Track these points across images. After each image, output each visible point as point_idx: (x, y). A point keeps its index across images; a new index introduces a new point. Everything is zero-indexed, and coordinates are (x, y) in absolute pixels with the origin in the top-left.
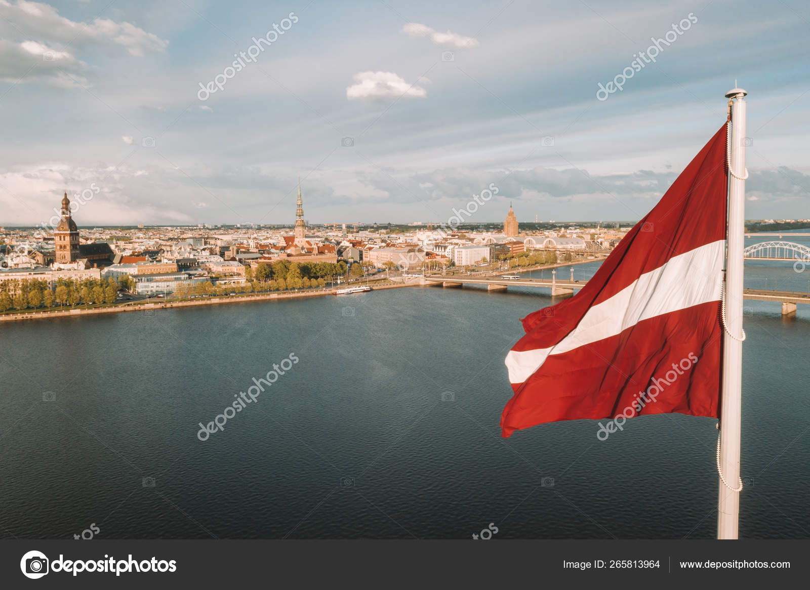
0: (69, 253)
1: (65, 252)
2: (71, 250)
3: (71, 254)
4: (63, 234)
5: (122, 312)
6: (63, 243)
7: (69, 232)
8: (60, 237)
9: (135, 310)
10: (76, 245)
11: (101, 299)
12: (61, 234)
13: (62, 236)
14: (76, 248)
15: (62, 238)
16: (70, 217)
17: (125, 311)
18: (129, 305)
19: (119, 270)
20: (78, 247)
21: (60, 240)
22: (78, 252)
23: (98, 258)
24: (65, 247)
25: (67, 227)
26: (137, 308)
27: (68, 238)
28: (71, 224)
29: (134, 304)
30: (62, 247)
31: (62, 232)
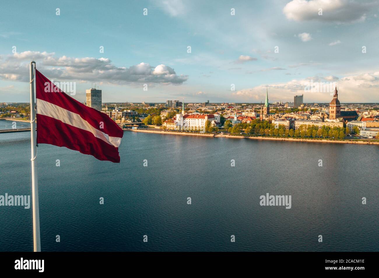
0: (335, 114)
1: (333, 114)
2: (336, 114)
3: (336, 115)
4: (333, 106)
5: (346, 143)
6: (333, 110)
7: (336, 105)
8: (332, 107)
9: (353, 144)
10: (339, 111)
11: (337, 136)
12: (332, 106)
13: (333, 107)
14: (339, 113)
15: (333, 108)
16: (337, 98)
17: (347, 143)
18: (350, 140)
19: (354, 124)
20: (340, 112)
21: (332, 108)
22: (339, 114)
23: (346, 118)
24: (333, 112)
25: (335, 102)
26: (354, 142)
27: (335, 108)
28: (337, 102)
29: (353, 140)
30: (332, 112)
31: (333, 105)
